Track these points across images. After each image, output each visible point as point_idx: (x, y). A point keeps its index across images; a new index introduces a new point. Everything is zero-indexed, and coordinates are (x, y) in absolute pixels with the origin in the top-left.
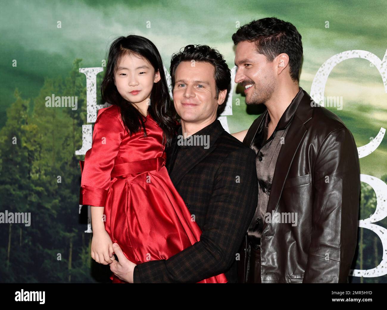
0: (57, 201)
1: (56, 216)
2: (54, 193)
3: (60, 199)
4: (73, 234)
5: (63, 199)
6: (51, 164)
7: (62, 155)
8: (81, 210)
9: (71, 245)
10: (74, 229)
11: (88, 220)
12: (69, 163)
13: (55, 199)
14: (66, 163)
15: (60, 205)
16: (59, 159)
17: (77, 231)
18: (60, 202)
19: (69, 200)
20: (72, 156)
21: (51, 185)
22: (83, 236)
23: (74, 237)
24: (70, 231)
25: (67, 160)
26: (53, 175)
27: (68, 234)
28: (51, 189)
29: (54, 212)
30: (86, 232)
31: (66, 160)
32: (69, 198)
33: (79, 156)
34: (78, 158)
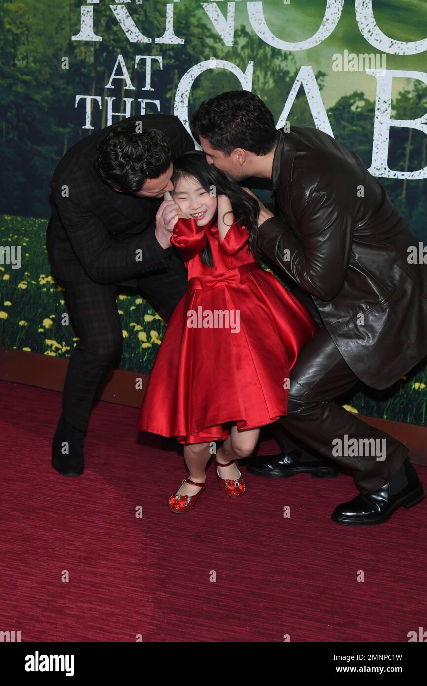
0: (48, 92)
1: (46, 110)
2: (45, 83)
3: (52, 90)
4: (67, 130)
5: (56, 90)
6: (41, 49)
7: (56, 41)
8: (78, 103)
9: (66, 142)
10: (69, 124)
11: (87, 114)
12: (64, 50)
13: (46, 90)
14: (61, 50)
15: (52, 96)
16: (52, 44)
17: (72, 126)
18: (52, 93)
19: (63, 92)
20: (68, 41)
21: (41, 73)
22: (80, 132)
23: (69, 132)
24: (65, 126)
25: (61, 46)
26: (43, 63)
27: (61, 130)
28: (41, 78)
29: (44, 104)
30: (83, 127)
31: (59, 46)
32: (63, 89)
33: (76, 41)
34: (75, 44)
